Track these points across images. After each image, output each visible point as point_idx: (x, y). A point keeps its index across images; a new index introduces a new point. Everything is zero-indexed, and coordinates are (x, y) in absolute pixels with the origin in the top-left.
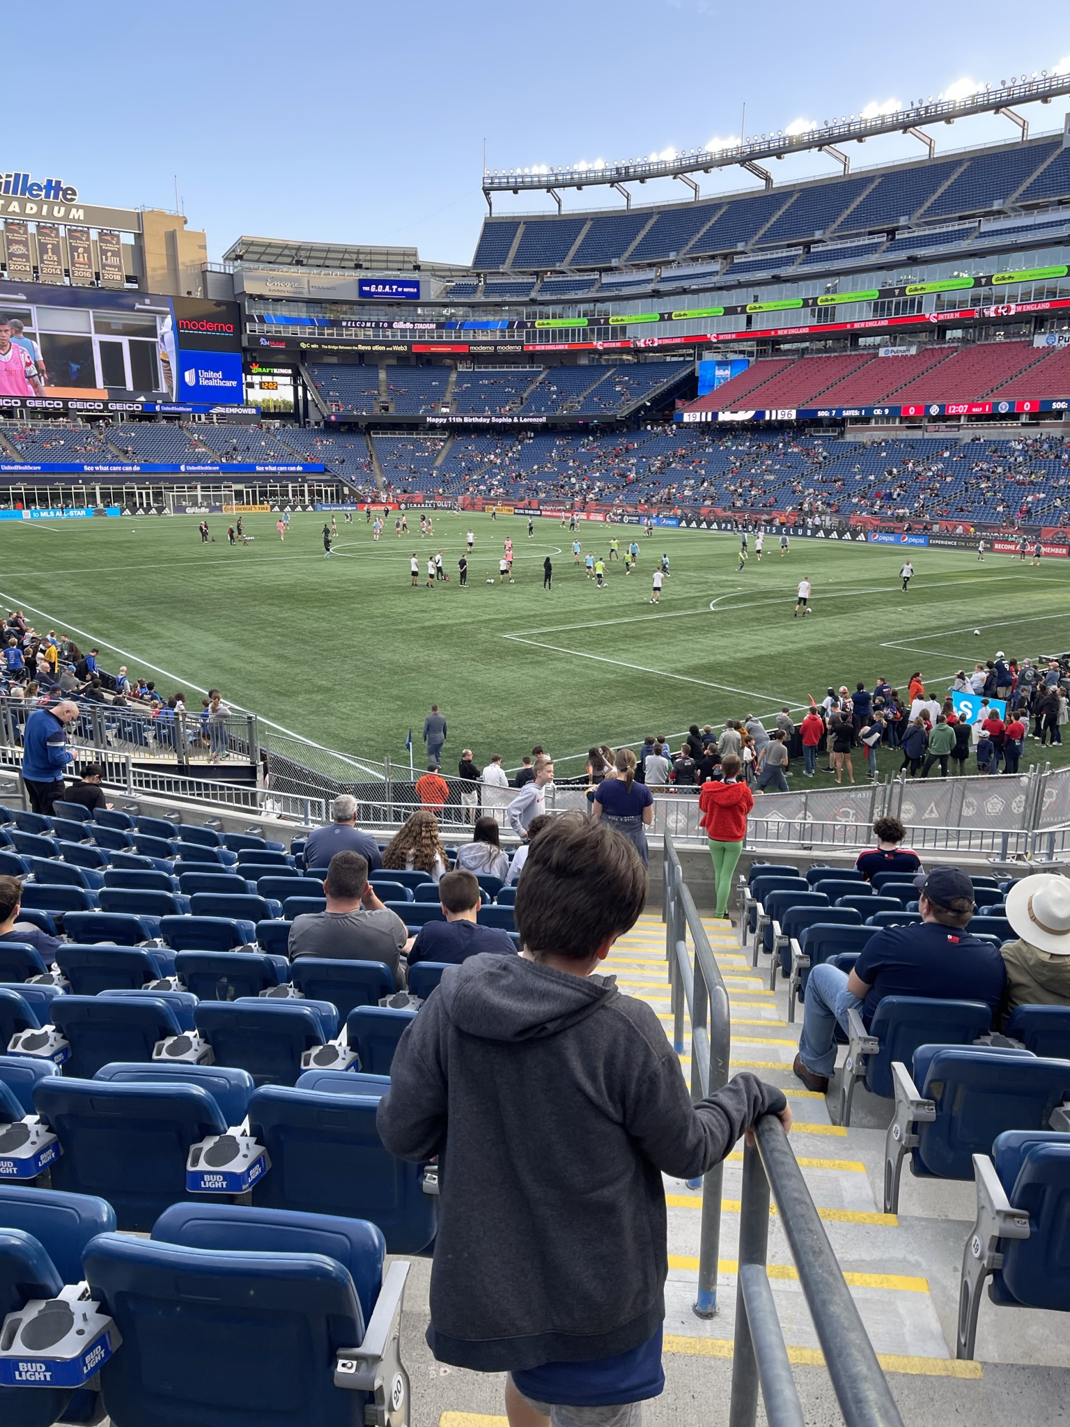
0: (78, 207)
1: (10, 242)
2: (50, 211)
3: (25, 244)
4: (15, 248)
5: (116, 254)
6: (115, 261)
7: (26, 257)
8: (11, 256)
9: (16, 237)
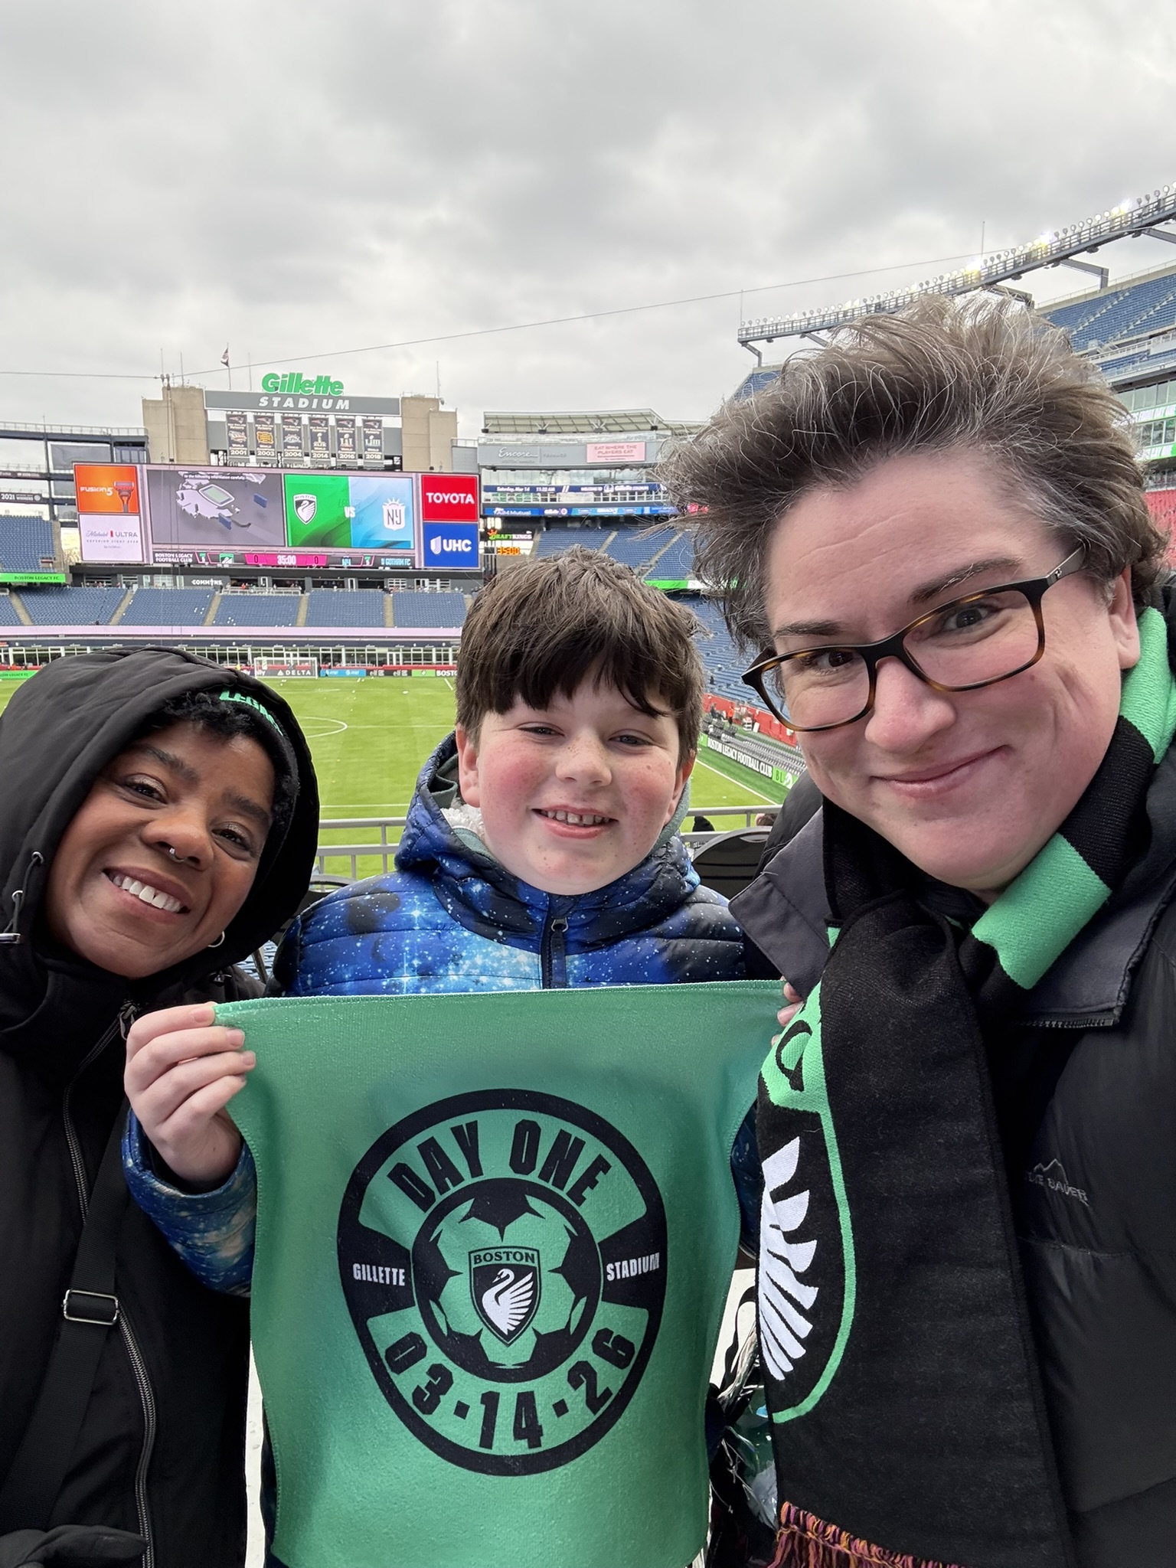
0: (344, 399)
3: (299, 434)
4: (290, 439)
5: (377, 437)
6: (377, 443)
7: (299, 445)
8: (286, 445)
9: (291, 429)
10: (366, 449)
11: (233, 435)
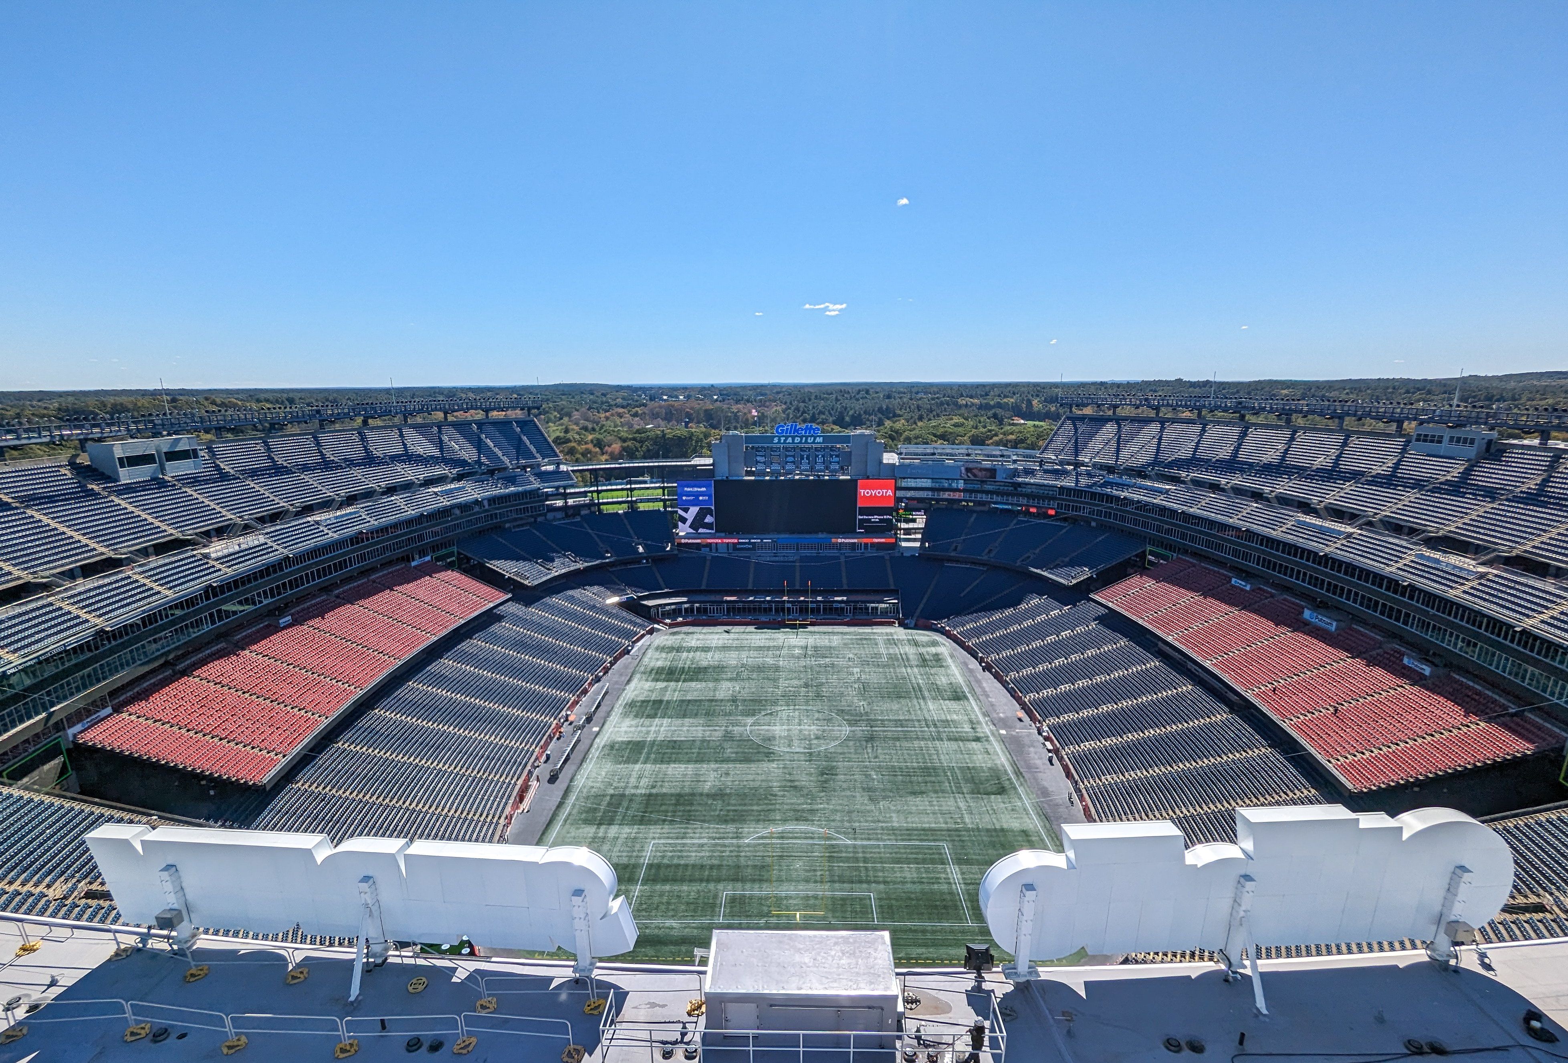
0: (820, 436)
1: (787, 456)
2: (806, 440)
3: (794, 456)
4: (789, 459)
5: (837, 456)
6: (837, 459)
7: (793, 462)
8: (787, 462)
9: (790, 453)
10: (831, 463)
11: (758, 458)
